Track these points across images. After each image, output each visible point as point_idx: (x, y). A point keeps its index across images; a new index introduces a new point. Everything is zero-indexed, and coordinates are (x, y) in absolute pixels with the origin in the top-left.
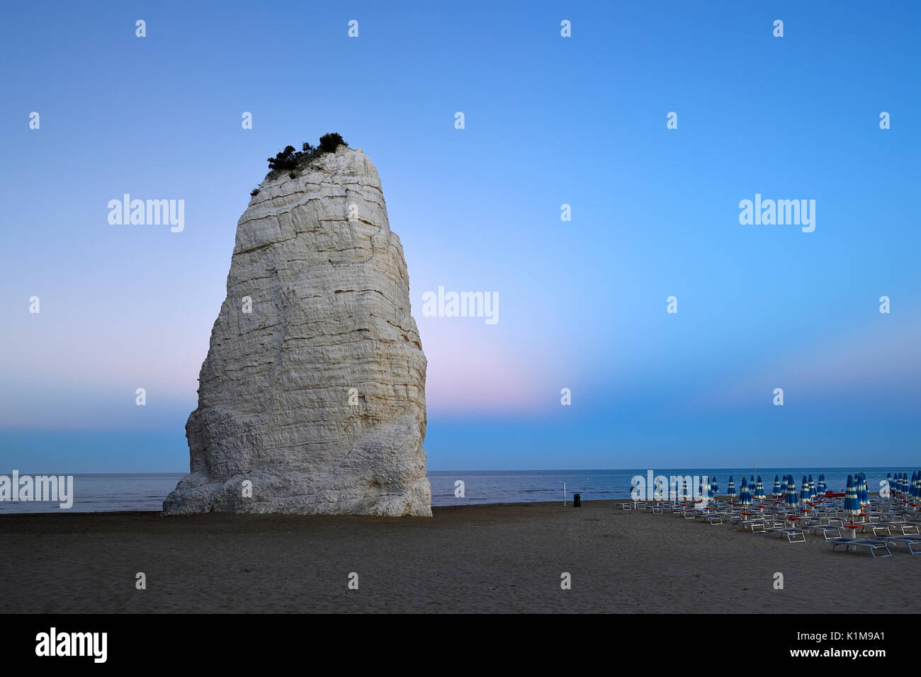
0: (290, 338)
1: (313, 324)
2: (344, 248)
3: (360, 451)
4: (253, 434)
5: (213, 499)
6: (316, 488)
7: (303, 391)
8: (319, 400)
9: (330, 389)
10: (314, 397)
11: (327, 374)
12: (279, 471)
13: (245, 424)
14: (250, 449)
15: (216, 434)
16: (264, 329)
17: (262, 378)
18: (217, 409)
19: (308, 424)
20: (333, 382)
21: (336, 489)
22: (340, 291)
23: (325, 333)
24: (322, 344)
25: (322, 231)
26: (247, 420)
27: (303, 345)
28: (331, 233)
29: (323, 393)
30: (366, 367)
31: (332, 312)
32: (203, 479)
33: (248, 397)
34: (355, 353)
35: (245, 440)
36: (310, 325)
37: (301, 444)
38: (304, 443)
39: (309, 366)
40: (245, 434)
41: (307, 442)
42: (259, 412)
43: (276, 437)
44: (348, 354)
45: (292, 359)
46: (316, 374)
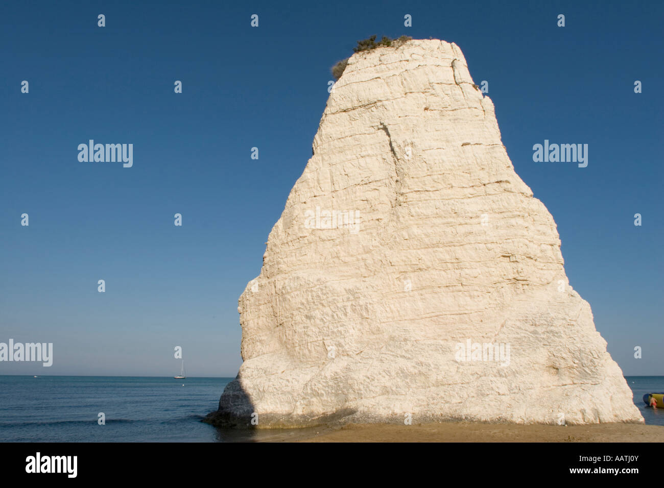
0: (408, 191)
1: (439, 176)
2: (456, 108)
3: (518, 324)
4: (361, 303)
5: (309, 391)
6: (472, 375)
7: (430, 250)
8: (454, 261)
9: (467, 246)
10: (447, 257)
11: (462, 230)
12: (407, 351)
13: (349, 291)
14: (358, 322)
15: (303, 304)
16: (366, 184)
17: (368, 237)
18: (300, 274)
19: (439, 290)
20: (471, 238)
21: (501, 376)
22: (468, 144)
23: (454, 185)
24: (452, 196)
25: (433, 92)
26: (350, 286)
27: (427, 198)
28: (442, 94)
29: (459, 252)
30: (513, 221)
31: (460, 164)
32: (283, 365)
33: (347, 259)
34: (494, 206)
35: (349, 310)
36: (435, 177)
37: (428, 316)
38: (433, 314)
39: (438, 221)
40: (349, 304)
41: (438, 314)
42: (365, 277)
43: (392, 306)
44: (486, 207)
45: (414, 214)
46: (449, 230)
